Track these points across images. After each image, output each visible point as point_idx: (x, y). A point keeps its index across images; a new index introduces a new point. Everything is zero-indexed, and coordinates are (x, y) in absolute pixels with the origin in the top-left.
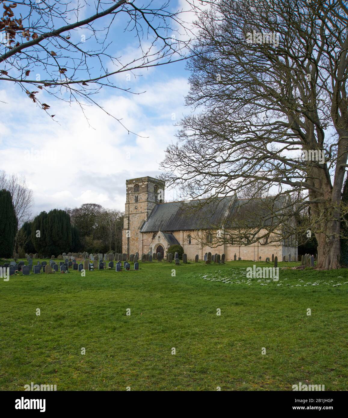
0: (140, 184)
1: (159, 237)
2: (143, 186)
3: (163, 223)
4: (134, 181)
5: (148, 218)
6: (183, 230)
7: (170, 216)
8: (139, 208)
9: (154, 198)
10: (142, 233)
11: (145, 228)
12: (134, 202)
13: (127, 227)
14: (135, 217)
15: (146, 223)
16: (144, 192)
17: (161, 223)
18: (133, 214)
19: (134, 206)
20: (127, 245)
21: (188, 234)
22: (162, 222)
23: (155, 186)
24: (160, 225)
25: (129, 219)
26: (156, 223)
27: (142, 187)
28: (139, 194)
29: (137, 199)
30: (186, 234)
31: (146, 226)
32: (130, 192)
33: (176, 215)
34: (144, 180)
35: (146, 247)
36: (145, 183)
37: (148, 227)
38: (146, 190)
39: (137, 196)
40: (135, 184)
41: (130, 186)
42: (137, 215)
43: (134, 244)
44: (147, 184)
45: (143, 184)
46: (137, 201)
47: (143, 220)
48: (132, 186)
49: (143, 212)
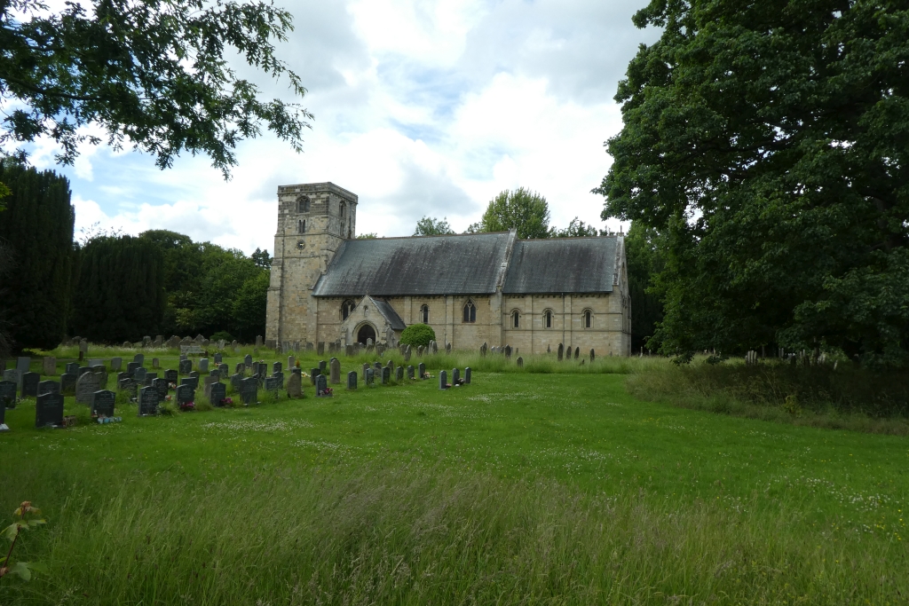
0: (311, 197)
1: (365, 307)
2: (319, 202)
3: (364, 278)
4: (298, 190)
5: (329, 267)
6: (413, 296)
7: (378, 266)
8: (308, 247)
9: (339, 227)
10: (318, 298)
11: (322, 287)
12: (297, 233)
13: (280, 283)
14: (298, 263)
15: (324, 278)
16: (319, 213)
17: (359, 279)
18: (293, 258)
19: (296, 242)
20: (277, 321)
21: (422, 303)
22: (360, 276)
23: (341, 203)
24: (357, 283)
25: (282, 268)
26: (349, 280)
27: (316, 203)
28: (308, 216)
29: (304, 227)
30: (417, 305)
31: (325, 283)
32: (286, 211)
33: (391, 264)
34: (320, 189)
35: (324, 327)
36: (322, 196)
37: (331, 286)
38: (325, 209)
39: (302, 221)
40: (299, 196)
41: (287, 199)
42: (303, 260)
43: (294, 320)
44: (328, 198)
45: (318, 198)
46: (304, 232)
47: (318, 271)
48: (293, 199)
49: (317, 254)
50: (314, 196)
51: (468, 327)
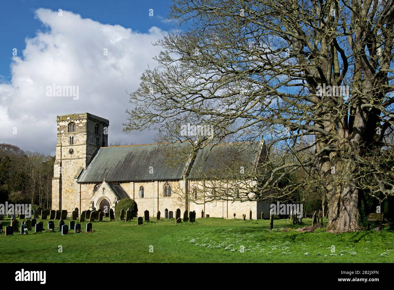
0: (76, 122)
1: (104, 189)
2: (81, 125)
3: (107, 171)
4: (68, 118)
5: (87, 164)
6: (135, 182)
7: (117, 163)
8: (75, 152)
9: (95, 140)
10: (81, 183)
11: (83, 177)
12: (69, 145)
13: (59, 175)
14: (70, 163)
15: (85, 172)
16: (81, 132)
17: (105, 172)
18: (66, 159)
19: (68, 150)
20: (58, 198)
21: (140, 185)
22: (106, 170)
23: (96, 125)
24: (103, 174)
25: (61, 166)
26: (99, 171)
27: (79, 126)
28: (75, 134)
29: (73, 141)
30: (138, 185)
31: (85, 174)
32: (62, 132)
33: (124, 162)
34: (81, 117)
35: (84, 200)
36: (83, 122)
37: (88, 176)
38: (85, 130)
39: (72, 137)
40: (69, 122)
41: (62, 124)
42: (73, 161)
43: (68, 197)
45: (81, 123)
46: (73, 143)
47: (81, 168)
48: (66, 124)
49: (80, 157)
50: (78, 122)
51: (167, 199)
